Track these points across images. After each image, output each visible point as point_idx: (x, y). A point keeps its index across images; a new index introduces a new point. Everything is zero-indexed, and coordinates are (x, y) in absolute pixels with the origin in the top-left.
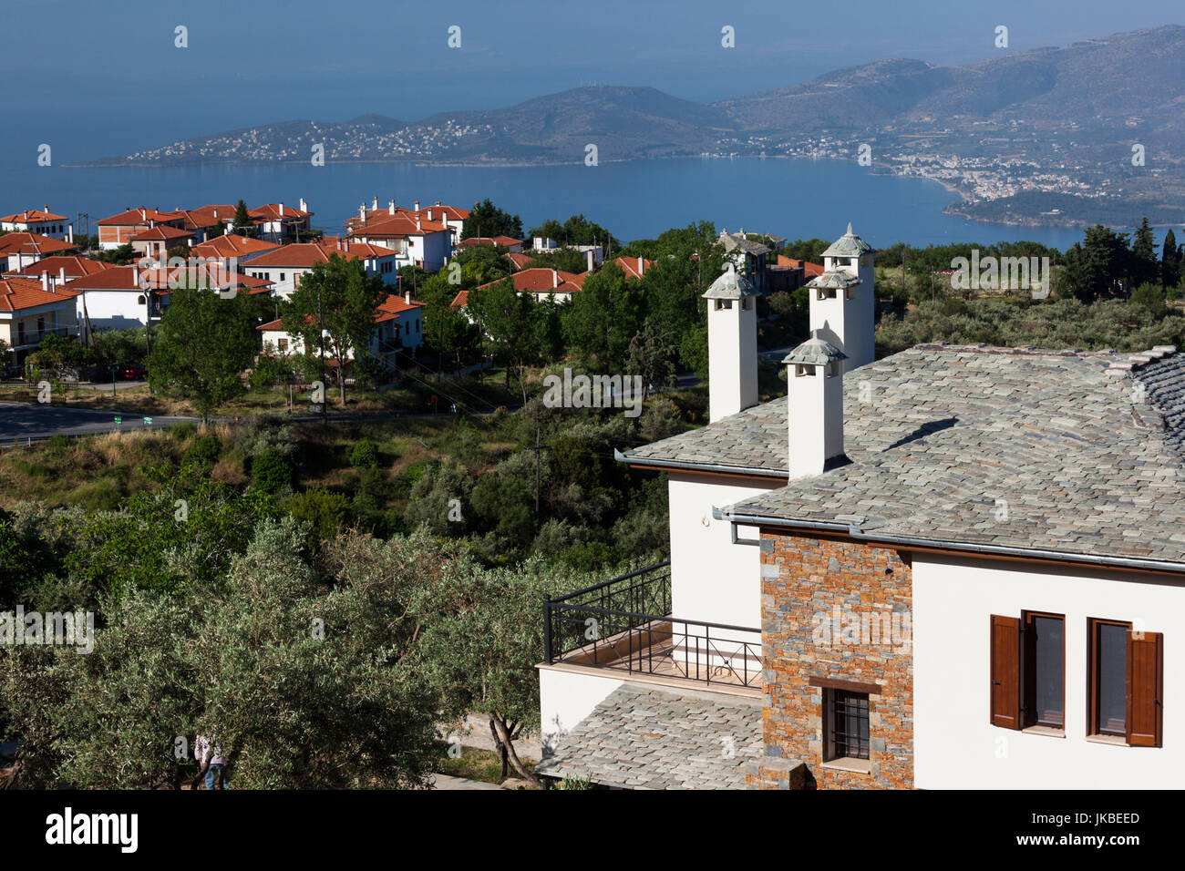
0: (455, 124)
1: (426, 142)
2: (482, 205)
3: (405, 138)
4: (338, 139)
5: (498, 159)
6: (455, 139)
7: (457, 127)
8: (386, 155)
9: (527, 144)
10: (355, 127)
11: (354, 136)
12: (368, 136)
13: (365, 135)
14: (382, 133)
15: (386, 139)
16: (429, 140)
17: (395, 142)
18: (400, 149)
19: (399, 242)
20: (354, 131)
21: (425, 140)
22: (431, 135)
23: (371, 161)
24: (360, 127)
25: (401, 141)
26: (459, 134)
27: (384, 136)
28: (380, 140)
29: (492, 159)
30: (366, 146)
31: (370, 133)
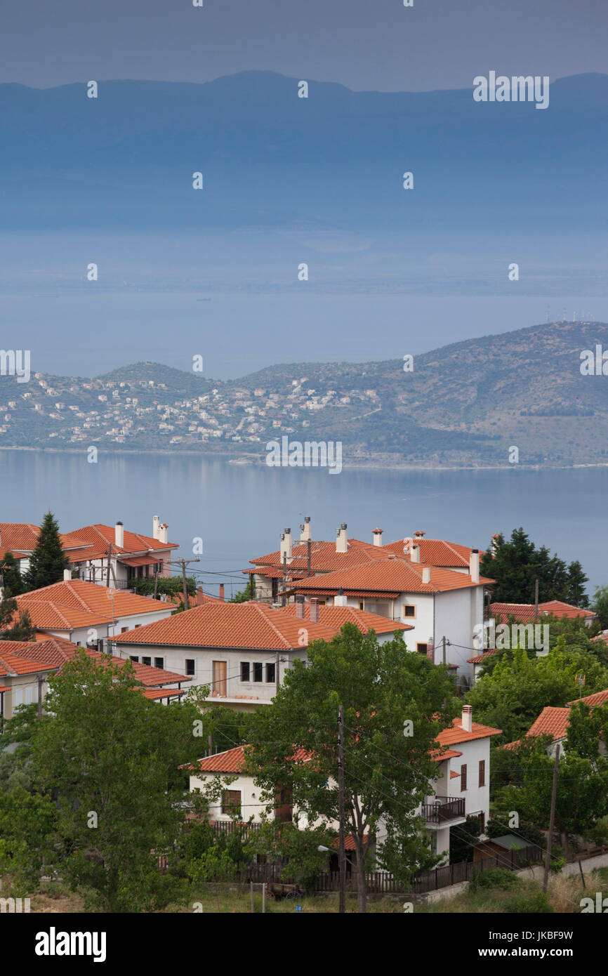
0: (305, 386)
1: (251, 418)
2: (508, 539)
3: (211, 409)
4: (85, 407)
5: (385, 455)
6: (306, 414)
7: (310, 392)
8: (174, 440)
9: (443, 427)
10: (117, 387)
11: (115, 403)
12: (140, 405)
13: (135, 401)
14: (170, 398)
15: (176, 411)
16: (256, 415)
17: (193, 416)
18: (201, 429)
19: (387, 606)
20: (115, 394)
21: (248, 414)
22: (262, 405)
23: (147, 452)
24: (127, 387)
25: (203, 415)
26: (313, 405)
27: (172, 405)
28: (163, 412)
29: (375, 455)
30: (137, 423)
31: (146, 397)
